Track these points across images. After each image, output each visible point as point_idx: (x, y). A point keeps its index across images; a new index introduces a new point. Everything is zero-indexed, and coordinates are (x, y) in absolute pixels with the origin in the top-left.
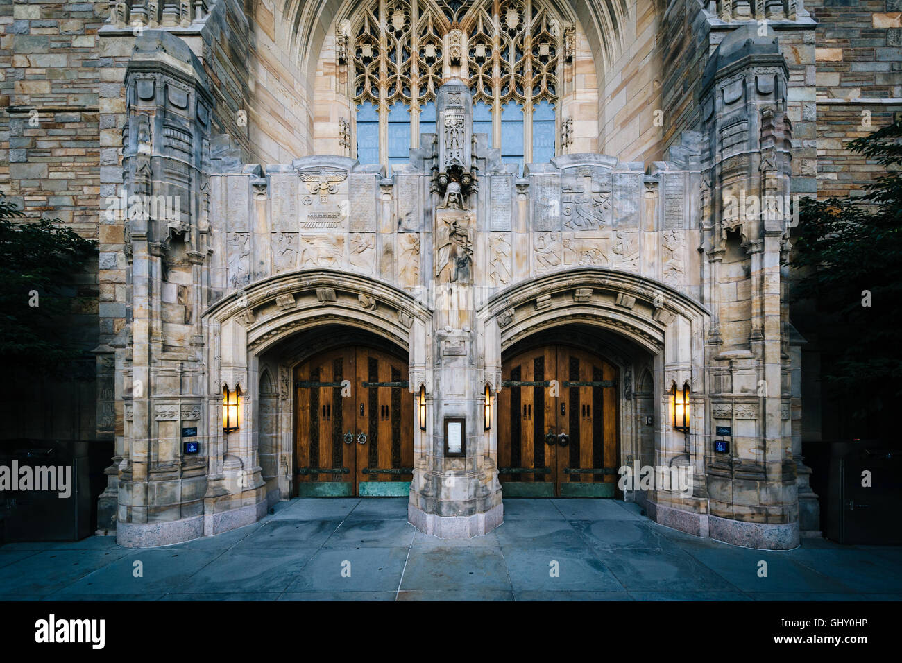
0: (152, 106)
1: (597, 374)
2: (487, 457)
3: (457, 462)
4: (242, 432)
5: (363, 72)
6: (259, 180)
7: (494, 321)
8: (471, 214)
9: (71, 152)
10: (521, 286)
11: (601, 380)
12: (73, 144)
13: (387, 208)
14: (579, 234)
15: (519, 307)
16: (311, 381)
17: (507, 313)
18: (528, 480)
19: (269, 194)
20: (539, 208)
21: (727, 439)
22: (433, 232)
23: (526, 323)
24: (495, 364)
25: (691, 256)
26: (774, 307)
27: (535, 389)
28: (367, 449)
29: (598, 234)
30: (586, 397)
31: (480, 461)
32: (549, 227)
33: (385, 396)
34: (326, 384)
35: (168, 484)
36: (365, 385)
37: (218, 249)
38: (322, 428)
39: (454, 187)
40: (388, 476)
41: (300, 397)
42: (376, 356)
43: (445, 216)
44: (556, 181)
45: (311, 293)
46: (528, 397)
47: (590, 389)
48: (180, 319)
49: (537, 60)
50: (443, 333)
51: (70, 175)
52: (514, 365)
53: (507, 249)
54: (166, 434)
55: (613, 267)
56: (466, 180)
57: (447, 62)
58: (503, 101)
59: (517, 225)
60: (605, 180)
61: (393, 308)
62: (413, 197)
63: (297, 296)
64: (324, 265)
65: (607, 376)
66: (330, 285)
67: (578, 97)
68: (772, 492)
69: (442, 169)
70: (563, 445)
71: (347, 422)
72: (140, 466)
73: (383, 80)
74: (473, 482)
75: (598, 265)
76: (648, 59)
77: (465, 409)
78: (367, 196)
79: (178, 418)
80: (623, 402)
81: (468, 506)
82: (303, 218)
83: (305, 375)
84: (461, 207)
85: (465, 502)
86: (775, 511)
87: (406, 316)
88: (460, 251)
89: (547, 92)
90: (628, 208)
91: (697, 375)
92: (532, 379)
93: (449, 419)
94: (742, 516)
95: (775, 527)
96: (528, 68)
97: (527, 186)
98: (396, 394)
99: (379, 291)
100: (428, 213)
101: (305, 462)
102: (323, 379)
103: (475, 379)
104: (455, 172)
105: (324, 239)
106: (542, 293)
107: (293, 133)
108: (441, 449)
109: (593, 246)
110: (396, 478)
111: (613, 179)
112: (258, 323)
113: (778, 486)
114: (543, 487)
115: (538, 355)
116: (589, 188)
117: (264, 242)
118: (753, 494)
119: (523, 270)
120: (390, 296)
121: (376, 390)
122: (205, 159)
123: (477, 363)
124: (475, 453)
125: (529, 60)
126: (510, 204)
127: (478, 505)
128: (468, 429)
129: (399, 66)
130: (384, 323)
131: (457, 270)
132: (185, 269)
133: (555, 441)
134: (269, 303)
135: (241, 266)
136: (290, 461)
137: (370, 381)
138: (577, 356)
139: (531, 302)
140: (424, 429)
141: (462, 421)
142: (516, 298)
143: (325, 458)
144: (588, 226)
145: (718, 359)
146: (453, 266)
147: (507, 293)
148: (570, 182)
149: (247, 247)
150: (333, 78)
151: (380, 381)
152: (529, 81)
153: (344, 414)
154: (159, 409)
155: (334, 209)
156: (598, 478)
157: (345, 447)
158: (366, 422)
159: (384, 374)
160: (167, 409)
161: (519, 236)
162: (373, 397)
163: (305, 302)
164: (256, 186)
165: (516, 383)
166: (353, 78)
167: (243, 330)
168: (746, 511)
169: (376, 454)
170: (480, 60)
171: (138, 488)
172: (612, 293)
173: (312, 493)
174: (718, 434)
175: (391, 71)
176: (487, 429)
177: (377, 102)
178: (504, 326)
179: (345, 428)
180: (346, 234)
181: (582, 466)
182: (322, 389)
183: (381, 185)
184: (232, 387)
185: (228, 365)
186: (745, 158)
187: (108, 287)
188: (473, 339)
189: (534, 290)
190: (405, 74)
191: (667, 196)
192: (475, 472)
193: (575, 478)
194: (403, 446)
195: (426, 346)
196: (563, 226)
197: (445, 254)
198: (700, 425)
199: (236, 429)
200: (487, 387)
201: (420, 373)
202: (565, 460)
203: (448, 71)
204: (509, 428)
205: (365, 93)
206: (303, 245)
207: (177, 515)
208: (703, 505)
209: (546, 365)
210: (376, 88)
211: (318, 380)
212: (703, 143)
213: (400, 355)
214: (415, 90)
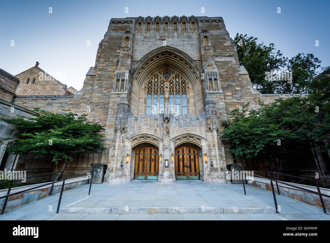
0: (122, 109)
1: (194, 152)
2: (172, 168)
3: (167, 168)
4: (129, 163)
5: (149, 89)
6: (136, 119)
7: (173, 142)
8: (169, 124)
9: (100, 110)
10: (177, 136)
11: (195, 153)
12: (100, 109)
13: (156, 123)
14: (186, 127)
15: (177, 140)
16: (139, 153)
17: (175, 141)
18: (181, 175)
19: (137, 121)
20: (180, 123)
21: (212, 164)
22: (163, 127)
23: (179, 142)
24: (173, 150)
25: (205, 131)
26: (216, 140)
27: (182, 155)
28: (149, 168)
29: (189, 127)
30: (192, 157)
31: (171, 168)
32: (182, 126)
33: (153, 157)
34: (142, 154)
35: (119, 172)
36: (149, 154)
37: (128, 130)
38: (140, 164)
39: (166, 120)
40: (153, 175)
41: (136, 157)
42: (152, 148)
43: (165, 125)
44: (182, 119)
45: (143, 137)
46: (181, 157)
47: (193, 155)
48: (122, 142)
49: (182, 87)
50: (165, 145)
51: (99, 114)
52: (178, 150)
53: (175, 130)
54: (119, 163)
55: (192, 133)
56: (168, 119)
57: (165, 87)
58: (176, 94)
59: (177, 126)
60: (190, 119)
61: (156, 140)
62: (160, 121)
63: (140, 138)
64: (145, 133)
65: (196, 152)
66: (146, 136)
67: (190, 94)
68: (219, 173)
69: (165, 118)
70: (188, 167)
71: (145, 162)
72: (115, 168)
73: (153, 91)
74: (170, 172)
75: (189, 133)
76: (200, 92)
77: (168, 158)
78: (152, 121)
79: (121, 160)
80: (199, 158)
81: (169, 177)
82: (142, 125)
83: (138, 152)
84: (168, 123)
85: (168, 176)
86: (220, 177)
87: (158, 141)
88: (167, 131)
89: (185, 92)
90: (194, 123)
91: (207, 152)
92: (181, 153)
93: (166, 160)
94: (215, 178)
95: (220, 180)
96: (181, 88)
97: (178, 120)
98: (155, 156)
99: (154, 137)
100: (162, 124)
101: (136, 171)
102: (141, 153)
103: (170, 153)
104: (167, 118)
105: (145, 128)
106: (181, 137)
107: (136, 103)
108: (164, 166)
109: (189, 130)
110: (155, 175)
111: (191, 119)
112: (133, 142)
113: (220, 172)
114: (185, 177)
115: (183, 148)
116: (188, 120)
117: (136, 129)
118: (216, 174)
119: (178, 133)
120: (156, 138)
121: (151, 155)
122: (128, 116)
123: (170, 150)
124: (170, 167)
125: (181, 87)
126: (175, 123)
127: (171, 177)
128: (169, 162)
129: (156, 88)
130: (154, 142)
131: (167, 134)
132: (123, 134)
133: (187, 167)
134: (136, 139)
135: (132, 133)
136: (134, 171)
137: (150, 153)
138: (190, 148)
139: (179, 139)
140: (161, 162)
141: (168, 160)
142: (177, 138)
143: (141, 170)
144: (188, 126)
145: (210, 149)
146: (166, 133)
147: (175, 137)
148: (185, 119)
149: (133, 130)
150: (144, 91)
151: (152, 153)
152: (181, 91)
153: (145, 161)
154: (118, 158)
155: (148, 123)
156: (196, 175)
157: (145, 168)
158: (149, 162)
159: (153, 152)
160: (120, 158)
161: (177, 128)
162: (151, 157)
163: (141, 139)
164: (135, 120)
165: (179, 154)
166: (147, 90)
167: (131, 144)
168: (216, 177)
169: (151, 170)
170: (171, 87)
171: (114, 172)
172: (193, 137)
173: (138, 179)
174: (211, 163)
175: (154, 89)
176: (172, 162)
177: (151, 94)
178: (175, 143)
179: (145, 164)
180: (149, 127)
181: (192, 172)
182: (141, 155)
183: (155, 120)
184: (129, 155)
185: (128, 150)
186: (210, 117)
187: (107, 136)
188: (170, 146)
189: (180, 137)
190: (157, 89)
191: (200, 121)
192: (170, 170)
193: (191, 175)
194: (156, 167)
195: (162, 147)
196: (184, 126)
197: (165, 131)
198: (208, 161)
199: (128, 162)
200: (172, 154)
201: (161, 152)
202: (189, 171)
203: (165, 89)
204: (177, 164)
205: (149, 92)
206: (142, 129)
207: (119, 178)
208: (210, 177)
209: (184, 150)
210: (151, 92)
211: (140, 153)
212: (205, 113)
213: (157, 148)
214: (159, 92)
